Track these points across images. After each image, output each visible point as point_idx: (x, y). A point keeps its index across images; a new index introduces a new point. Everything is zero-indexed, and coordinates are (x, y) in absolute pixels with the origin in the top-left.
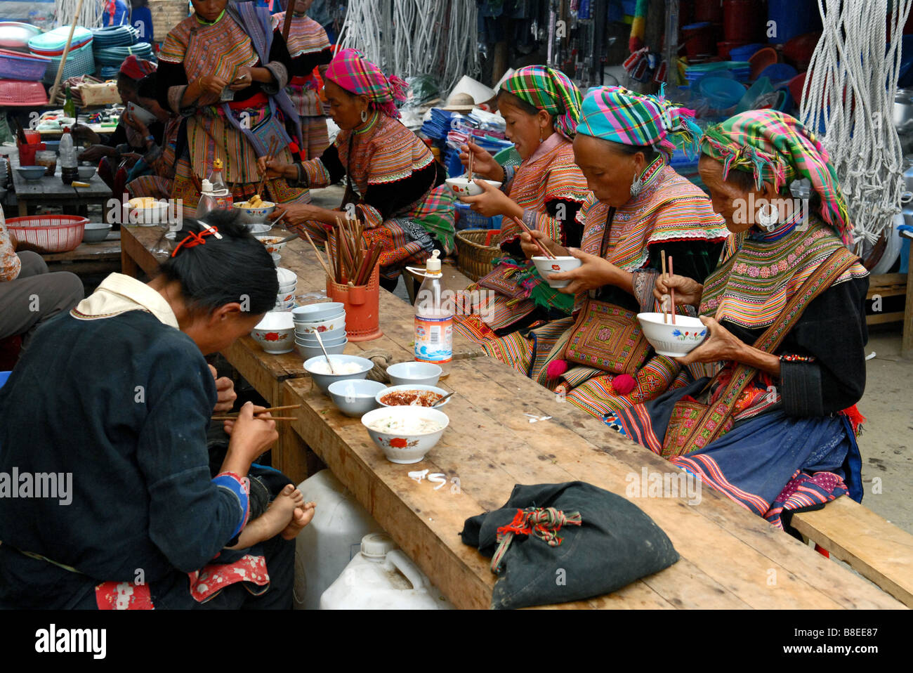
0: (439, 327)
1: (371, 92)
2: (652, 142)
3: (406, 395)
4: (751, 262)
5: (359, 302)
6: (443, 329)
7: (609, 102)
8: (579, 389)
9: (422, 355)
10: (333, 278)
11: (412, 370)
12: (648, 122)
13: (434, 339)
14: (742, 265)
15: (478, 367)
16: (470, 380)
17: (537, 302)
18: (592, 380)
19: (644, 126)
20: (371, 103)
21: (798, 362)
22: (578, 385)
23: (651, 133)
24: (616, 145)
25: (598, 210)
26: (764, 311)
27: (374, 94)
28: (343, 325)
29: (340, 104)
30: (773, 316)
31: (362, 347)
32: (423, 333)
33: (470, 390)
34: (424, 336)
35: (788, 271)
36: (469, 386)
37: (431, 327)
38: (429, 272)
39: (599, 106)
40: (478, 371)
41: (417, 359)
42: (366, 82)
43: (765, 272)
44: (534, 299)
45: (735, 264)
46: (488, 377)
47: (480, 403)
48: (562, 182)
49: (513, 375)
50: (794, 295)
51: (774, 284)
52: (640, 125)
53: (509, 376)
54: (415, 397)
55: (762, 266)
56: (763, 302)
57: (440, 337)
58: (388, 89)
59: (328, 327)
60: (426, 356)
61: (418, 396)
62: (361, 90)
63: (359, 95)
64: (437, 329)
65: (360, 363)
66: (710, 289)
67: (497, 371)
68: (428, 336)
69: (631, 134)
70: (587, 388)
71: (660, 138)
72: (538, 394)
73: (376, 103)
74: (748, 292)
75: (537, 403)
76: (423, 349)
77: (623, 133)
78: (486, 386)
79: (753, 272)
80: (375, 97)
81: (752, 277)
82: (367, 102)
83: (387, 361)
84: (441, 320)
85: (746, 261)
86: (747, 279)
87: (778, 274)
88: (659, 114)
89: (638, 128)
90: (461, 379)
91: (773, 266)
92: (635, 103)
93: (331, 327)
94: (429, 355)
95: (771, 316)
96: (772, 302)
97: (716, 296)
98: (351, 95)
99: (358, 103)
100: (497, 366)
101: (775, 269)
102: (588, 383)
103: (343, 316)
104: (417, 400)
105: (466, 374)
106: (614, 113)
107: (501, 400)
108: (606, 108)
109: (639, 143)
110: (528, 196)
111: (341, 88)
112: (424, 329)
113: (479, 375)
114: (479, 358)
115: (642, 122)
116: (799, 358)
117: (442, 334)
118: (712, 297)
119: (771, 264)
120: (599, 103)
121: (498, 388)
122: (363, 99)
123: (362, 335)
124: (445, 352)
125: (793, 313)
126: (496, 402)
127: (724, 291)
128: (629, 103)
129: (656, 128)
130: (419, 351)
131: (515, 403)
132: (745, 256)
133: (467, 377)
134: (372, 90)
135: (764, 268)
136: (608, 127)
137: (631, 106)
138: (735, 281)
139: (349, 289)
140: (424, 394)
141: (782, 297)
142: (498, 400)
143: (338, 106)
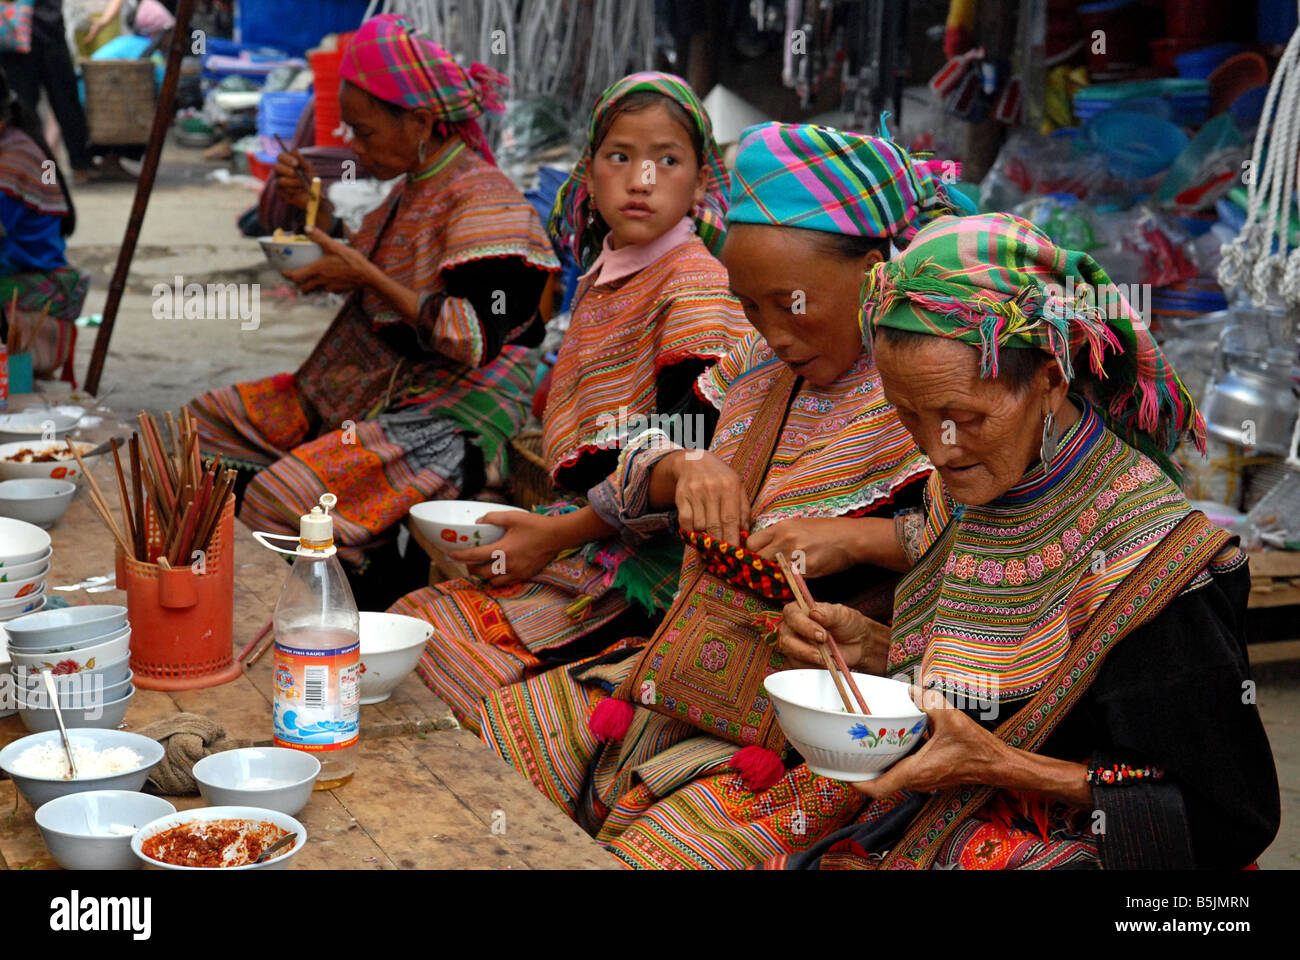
0: (325, 669)
1: (435, 101)
2: (894, 229)
3: (214, 832)
4: (984, 551)
5: (182, 603)
6: (333, 673)
7: (802, 149)
8: (668, 805)
9: (288, 732)
10: (129, 549)
11: (257, 768)
12: (885, 184)
13: (314, 695)
14: (965, 559)
15: (426, 758)
16: (396, 788)
17: (629, 594)
18: (698, 785)
19: (879, 193)
20: (437, 122)
21: (1129, 782)
22: (667, 794)
23: (893, 210)
24: (827, 237)
25: (755, 386)
26: (1021, 662)
27: (443, 104)
28: (124, 655)
29: (374, 132)
30: (1043, 674)
31: (181, 704)
32: (290, 681)
33: (385, 811)
34: (290, 689)
35: (1068, 571)
36: (389, 805)
37: (307, 667)
38: (307, 545)
39: (779, 159)
40: (423, 767)
41: (275, 742)
42: (423, 82)
43: (1016, 572)
44: (624, 588)
45: (952, 557)
46: (441, 782)
47: (401, 846)
48: (703, 323)
49: (499, 778)
50: (1085, 626)
51: (1036, 599)
52: (871, 191)
53: (488, 780)
54: (234, 836)
55: (1007, 557)
56: (1018, 640)
57: (326, 691)
58: (470, 93)
59: (82, 662)
60: (295, 733)
61: (243, 834)
62: (415, 99)
63: (413, 111)
64: (322, 672)
65: (138, 750)
66: (906, 612)
67: (466, 767)
68: (300, 689)
69: (856, 212)
70: (683, 803)
71: (908, 221)
72: (539, 827)
73: (448, 123)
74: (985, 618)
75: (529, 848)
76: (290, 718)
77: (839, 211)
78: (427, 805)
79: (993, 572)
80: (445, 112)
81: (988, 586)
82: (430, 122)
83: (206, 744)
84: (330, 653)
85: (972, 549)
86: (978, 589)
87: (1045, 577)
88: (902, 167)
89: (867, 198)
90: (377, 787)
91: (1030, 558)
92: (856, 145)
93: (90, 663)
94: (302, 733)
95: (1036, 674)
96: (1036, 641)
97: (920, 627)
98: (396, 110)
99: (410, 126)
100: (472, 754)
101: (1037, 564)
102: (687, 792)
103: (125, 636)
104: (238, 843)
105: (392, 773)
106: (815, 170)
107: (450, 840)
108: (797, 161)
109: (872, 232)
110: (611, 358)
111: (373, 98)
112: (292, 673)
113: (423, 776)
114: (437, 734)
115: (875, 185)
116: (1132, 773)
117: (332, 685)
118: (913, 630)
119: (1026, 554)
120: (779, 152)
121: (452, 810)
122: (422, 119)
123: (189, 675)
124: (340, 724)
125: (1078, 673)
126: (435, 845)
127: (931, 618)
128: (844, 146)
129: (900, 196)
130: (280, 722)
131: (478, 848)
132: (969, 537)
133: (391, 781)
134: (439, 97)
135: (1013, 562)
136: (805, 201)
137: (850, 152)
138: (953, 596)
139: (161, 573)
140: (256, 828)
141: (1060, 629)
142: (443, 839)
143: (368, 135)
